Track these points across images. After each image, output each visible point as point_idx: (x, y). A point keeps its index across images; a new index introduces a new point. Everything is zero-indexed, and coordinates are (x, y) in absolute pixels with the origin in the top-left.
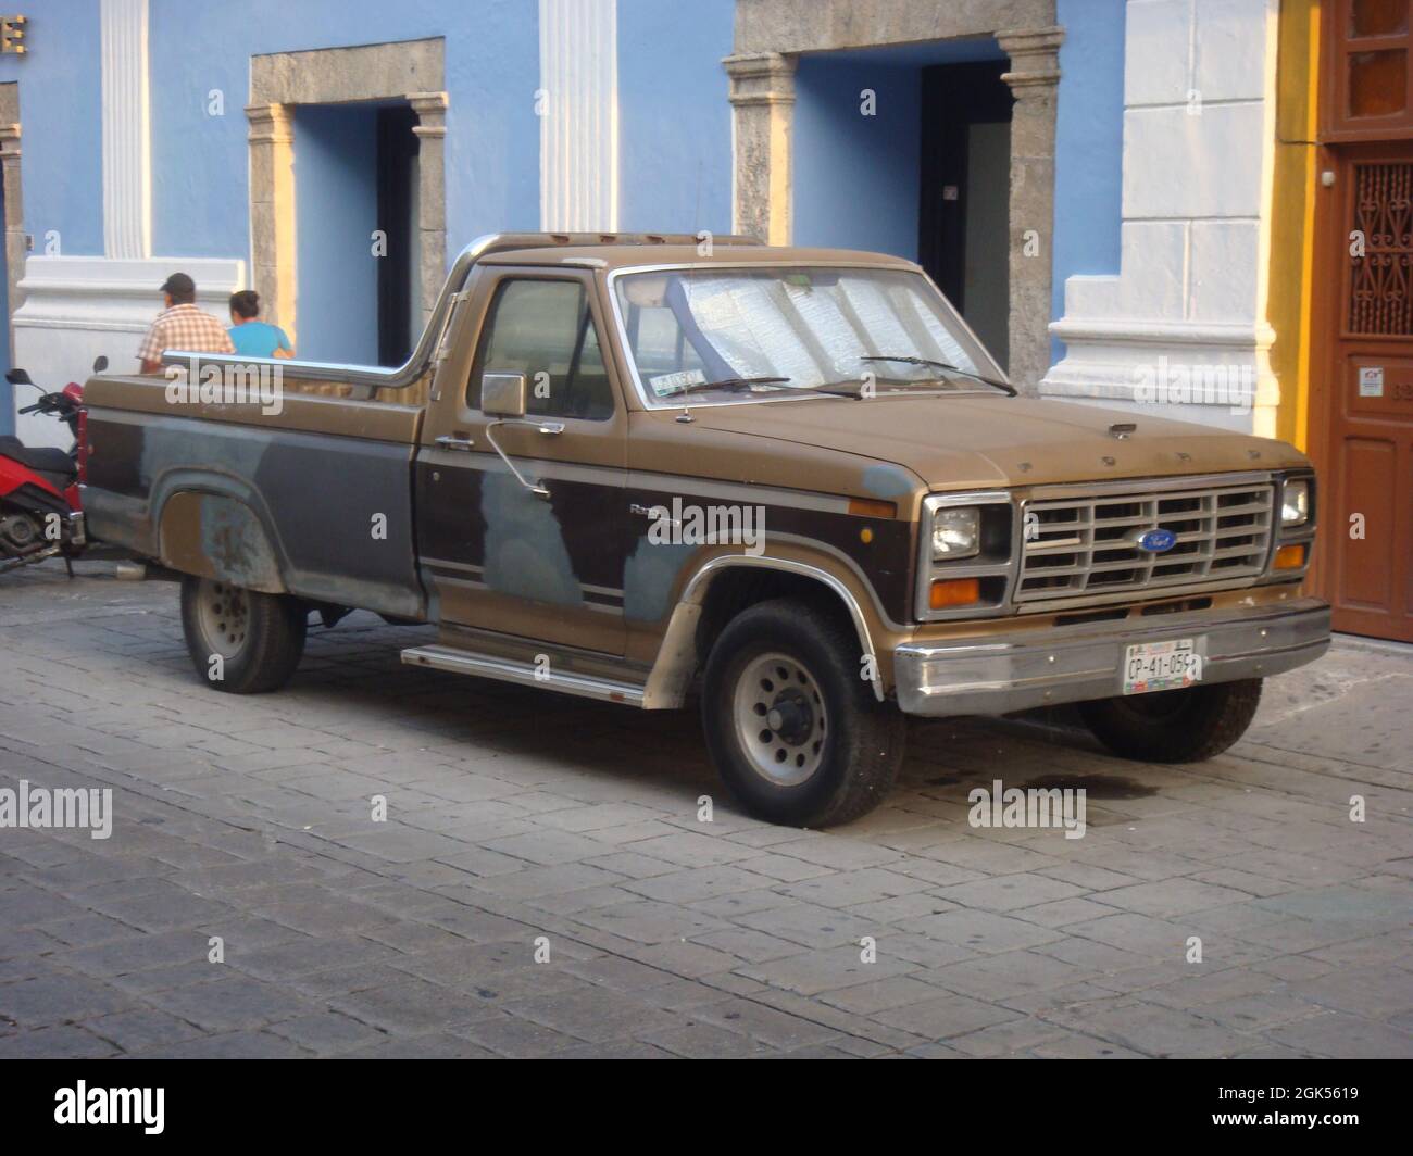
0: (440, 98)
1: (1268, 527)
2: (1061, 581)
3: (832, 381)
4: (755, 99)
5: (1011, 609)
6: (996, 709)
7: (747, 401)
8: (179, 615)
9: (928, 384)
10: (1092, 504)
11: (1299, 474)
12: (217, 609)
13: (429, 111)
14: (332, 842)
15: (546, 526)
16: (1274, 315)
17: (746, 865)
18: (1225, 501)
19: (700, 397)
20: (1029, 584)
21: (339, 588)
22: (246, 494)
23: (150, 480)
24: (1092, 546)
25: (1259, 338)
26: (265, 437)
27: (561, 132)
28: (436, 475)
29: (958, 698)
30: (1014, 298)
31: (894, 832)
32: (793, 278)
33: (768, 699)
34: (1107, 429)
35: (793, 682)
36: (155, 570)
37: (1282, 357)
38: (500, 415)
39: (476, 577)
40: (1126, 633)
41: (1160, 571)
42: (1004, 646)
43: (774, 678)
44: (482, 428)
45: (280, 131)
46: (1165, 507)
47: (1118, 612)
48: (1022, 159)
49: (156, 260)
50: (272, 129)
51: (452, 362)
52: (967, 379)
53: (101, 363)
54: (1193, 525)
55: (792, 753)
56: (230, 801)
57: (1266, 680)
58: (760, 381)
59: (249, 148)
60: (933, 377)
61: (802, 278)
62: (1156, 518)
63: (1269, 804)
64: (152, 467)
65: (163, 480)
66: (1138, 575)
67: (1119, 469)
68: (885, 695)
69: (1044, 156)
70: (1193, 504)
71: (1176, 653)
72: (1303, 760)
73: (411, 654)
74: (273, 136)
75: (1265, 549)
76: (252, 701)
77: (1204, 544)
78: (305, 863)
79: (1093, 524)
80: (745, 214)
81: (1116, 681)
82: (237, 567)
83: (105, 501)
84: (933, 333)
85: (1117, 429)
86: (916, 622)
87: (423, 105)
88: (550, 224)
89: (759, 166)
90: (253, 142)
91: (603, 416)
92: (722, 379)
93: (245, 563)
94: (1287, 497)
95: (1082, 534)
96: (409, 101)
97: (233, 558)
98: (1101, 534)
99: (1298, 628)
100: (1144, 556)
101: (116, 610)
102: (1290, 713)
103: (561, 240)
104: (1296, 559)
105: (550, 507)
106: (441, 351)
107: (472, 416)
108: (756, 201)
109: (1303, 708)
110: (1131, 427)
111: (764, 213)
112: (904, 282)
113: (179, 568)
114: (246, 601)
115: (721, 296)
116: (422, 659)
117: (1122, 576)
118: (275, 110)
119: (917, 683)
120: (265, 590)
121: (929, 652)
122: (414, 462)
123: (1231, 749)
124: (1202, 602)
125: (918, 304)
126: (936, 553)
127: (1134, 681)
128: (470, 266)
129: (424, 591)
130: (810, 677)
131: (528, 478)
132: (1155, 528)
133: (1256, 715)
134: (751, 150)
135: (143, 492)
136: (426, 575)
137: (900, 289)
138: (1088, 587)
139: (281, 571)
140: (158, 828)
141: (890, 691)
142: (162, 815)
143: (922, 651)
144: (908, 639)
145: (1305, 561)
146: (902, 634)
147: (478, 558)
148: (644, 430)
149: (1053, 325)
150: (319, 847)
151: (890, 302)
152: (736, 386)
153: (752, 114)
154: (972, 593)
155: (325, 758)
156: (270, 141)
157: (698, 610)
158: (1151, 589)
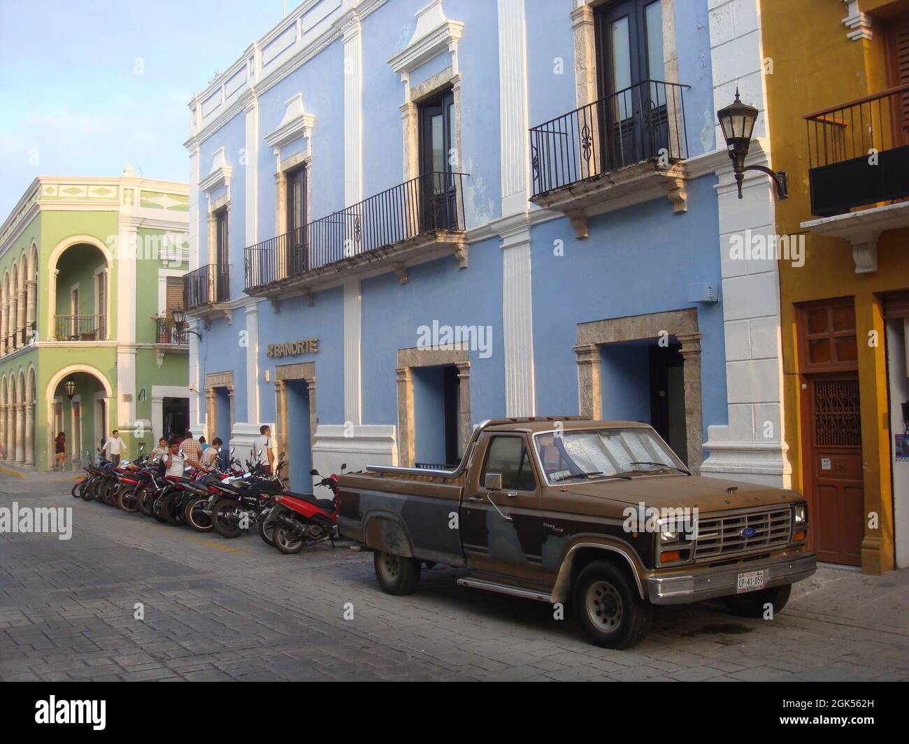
0: (467, 364)
1: (790, 525)
2: (712, 550)
3: (619, 473)
4: (586, 361)
5: (692, 561)
6: (688, 601)
7: (587, 482)
8: (373, 563)
9: (657, 472)
10: (722, 519)
11: (801, 504)
12: (387, 563)
13: (463, 369)
14: (433, 657)
15: (511, 532)
16: (788, 439)
17: (592, 665)
18: (773, 516)
19: (568, 481)
20: (699, 552)
21: (433, 555)
22: (397, 519)
23: (361, 513)
24: (722, 536)
25: (783, 448)
26: (404, 498)
27: (513, 376)
28: (469, 512)
29: (673, 597)
30: (688, 434)
31: (649, 650)
32: (602, 433)
33: (599, 599)
34: (726, 489)
35: (608, 592)
36: (364, 548)
37: (792, 455)
38: (493, 489)
39: (485, 551)
40: (737, 569)
41: (749, 544)
42: (690, 577)
43: (602, 591)
44: (486, 494)
45: (408, 377)
46: (750, 519)
47: (733, 561)
48: (689, 382)
49: (363, 426)
50: (405, 377)
51: (474, 468)
52: (672, 469)
53: (344, 466)
54: (762, 526)
55: (609, 620)
56: (394, 640)
57: (793, 584)
58: (591, 474)
59: (397, 384)
60: (659, 470)
61: (607, 433)
62: (747, 524)
63: (797, 634)
64: (363, 508)
65: (367, 514)
66: (741, 546)
67: (731, 506)
68: (645, 597)
69: (697, 380)
70: (761, 517)
71: (757, 576)
72: (809, 614)
73: (461, 581)
74: (406, 379)
75: (790, 533)
76: (402, 598)
77: (766, 533)
78: (422, 665)
79: (723, 527)
80: (584, 404)
81: (735, 588)
82: (395, 547)
83: (346, 522)
84: (657, 452)
85: (730, 489)
86: (655, 568)
87: (461, 366)
88: (510, 414)
89: (589, 386)
90: (398, 381)
91: (532, 488)
92: (577, 474)
93: (398, 545)
94: (797, 513)
95: (719, 531)
96: (456, 365)
97: (394, 543)
98: (726, 531)
99: (804, 563)
100: (743, 539)
101: (350, 561)
102: (803, 595)
103: (514, 421)
104: (802, 537)
105: (512, 524)
106: (470, 464)
107: (482, 489)
108: (588, 400)
109: (808, 593)
110: (736, 488)
111: (591, 404)
112: (646, 432)
113: (373, 547)
114: (398, 559)
115: (576, 442)
116: (465, 583)
117: (735, 547)
118: (407, 369)
119: (657, 592)
120: (406, 556)
121: (661, 580)
122: (460, 507)
123: (781, 611)
124: (766, 555)
125: (651, 440)
126: (663, 541)
127: (742, 588)
128: (480, 432)
129: (465, 557)
130: (615, 590)
131: (504, 514)
132: (747, 527)
133: (790, 597)
134: (585, 381)
135: (360, 518)
136: (466, 551)
137: (645, 435)
138: (722, 552)
139: (411, 548)
140: (368, 651)
141: (646, 595)
142: (370, 646)
143: (659, 580)
144: (653, 575)
145: (805, 537)
146: (650, 573)
147: (485, 544)
148: (549, 494)
149: (704, 445)
150: (428, 658)
151: (640, 440)
152: (583, 476)
153: (585, 367)
154: (677, 556)
155: (428, 622)
156: (405, 381)
157: (570, 564)
158: (747, 551)
